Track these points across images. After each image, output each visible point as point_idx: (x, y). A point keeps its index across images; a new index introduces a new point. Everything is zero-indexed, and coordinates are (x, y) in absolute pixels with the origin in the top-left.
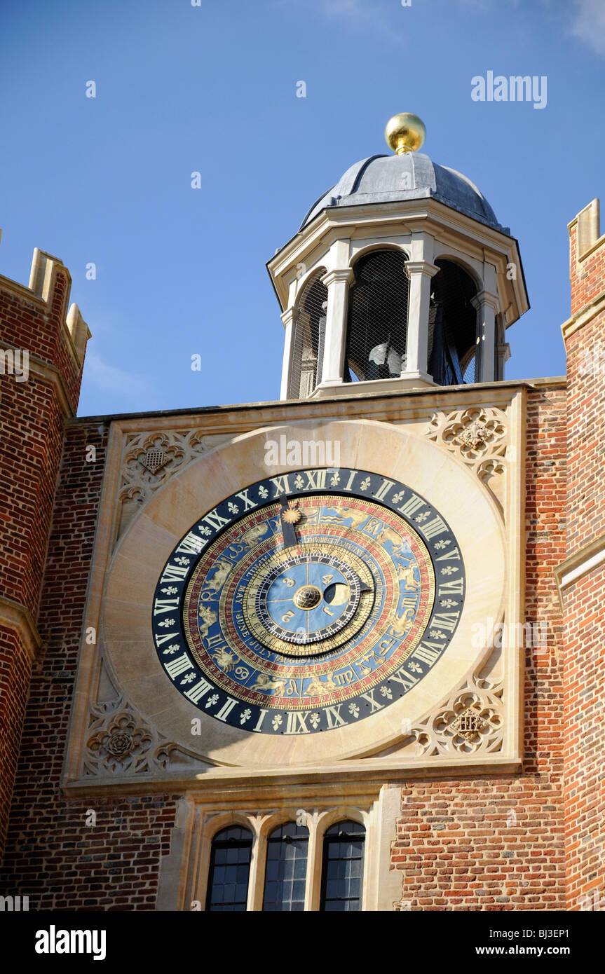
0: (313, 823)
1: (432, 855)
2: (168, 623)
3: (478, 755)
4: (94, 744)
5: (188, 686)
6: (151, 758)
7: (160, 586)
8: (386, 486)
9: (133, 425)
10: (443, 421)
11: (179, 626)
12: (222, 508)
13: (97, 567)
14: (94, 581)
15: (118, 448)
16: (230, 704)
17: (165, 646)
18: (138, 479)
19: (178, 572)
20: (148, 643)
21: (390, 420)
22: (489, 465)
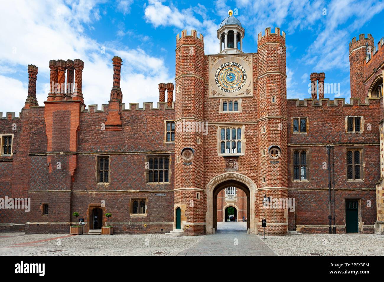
0: (233, 101)
1: (245, 105)
2: (217, 80)
3: (249, 95)
4: (211, 93)
5: (220, 87)
6: (217, 95)
7: (216, 75)
8: (238, 65)
9: (211, 56)
10: (244, 58)
11: (218, 80)
12: (221, 66)
13: (209, 73)
14: (209, 75)
15: (210, 59)
16: (224, 89)
17: (217, 82)
18: (213, 63)
19: (217, 74)
20: (215, 82)
21: (239, 57)
22: (249, 63)
